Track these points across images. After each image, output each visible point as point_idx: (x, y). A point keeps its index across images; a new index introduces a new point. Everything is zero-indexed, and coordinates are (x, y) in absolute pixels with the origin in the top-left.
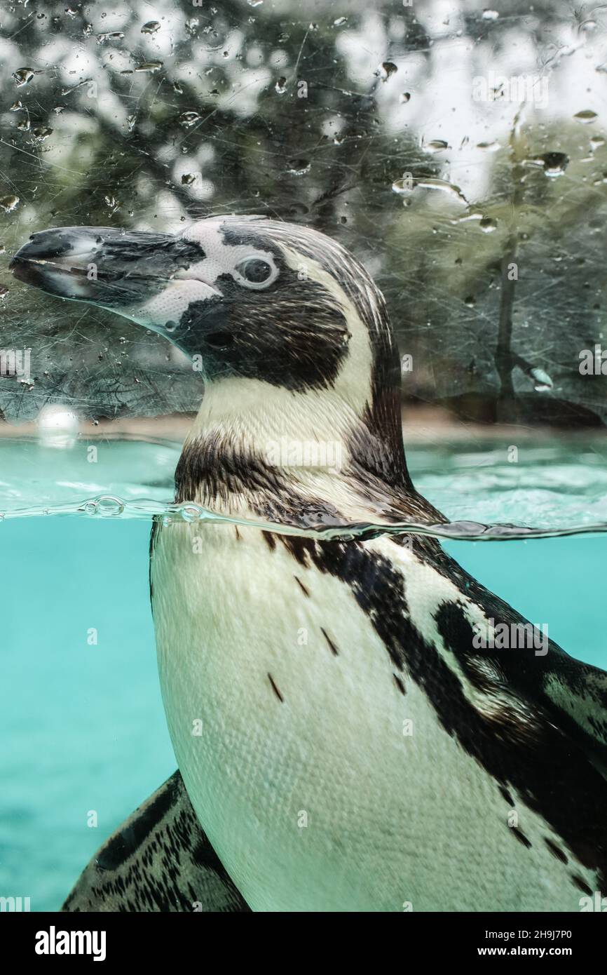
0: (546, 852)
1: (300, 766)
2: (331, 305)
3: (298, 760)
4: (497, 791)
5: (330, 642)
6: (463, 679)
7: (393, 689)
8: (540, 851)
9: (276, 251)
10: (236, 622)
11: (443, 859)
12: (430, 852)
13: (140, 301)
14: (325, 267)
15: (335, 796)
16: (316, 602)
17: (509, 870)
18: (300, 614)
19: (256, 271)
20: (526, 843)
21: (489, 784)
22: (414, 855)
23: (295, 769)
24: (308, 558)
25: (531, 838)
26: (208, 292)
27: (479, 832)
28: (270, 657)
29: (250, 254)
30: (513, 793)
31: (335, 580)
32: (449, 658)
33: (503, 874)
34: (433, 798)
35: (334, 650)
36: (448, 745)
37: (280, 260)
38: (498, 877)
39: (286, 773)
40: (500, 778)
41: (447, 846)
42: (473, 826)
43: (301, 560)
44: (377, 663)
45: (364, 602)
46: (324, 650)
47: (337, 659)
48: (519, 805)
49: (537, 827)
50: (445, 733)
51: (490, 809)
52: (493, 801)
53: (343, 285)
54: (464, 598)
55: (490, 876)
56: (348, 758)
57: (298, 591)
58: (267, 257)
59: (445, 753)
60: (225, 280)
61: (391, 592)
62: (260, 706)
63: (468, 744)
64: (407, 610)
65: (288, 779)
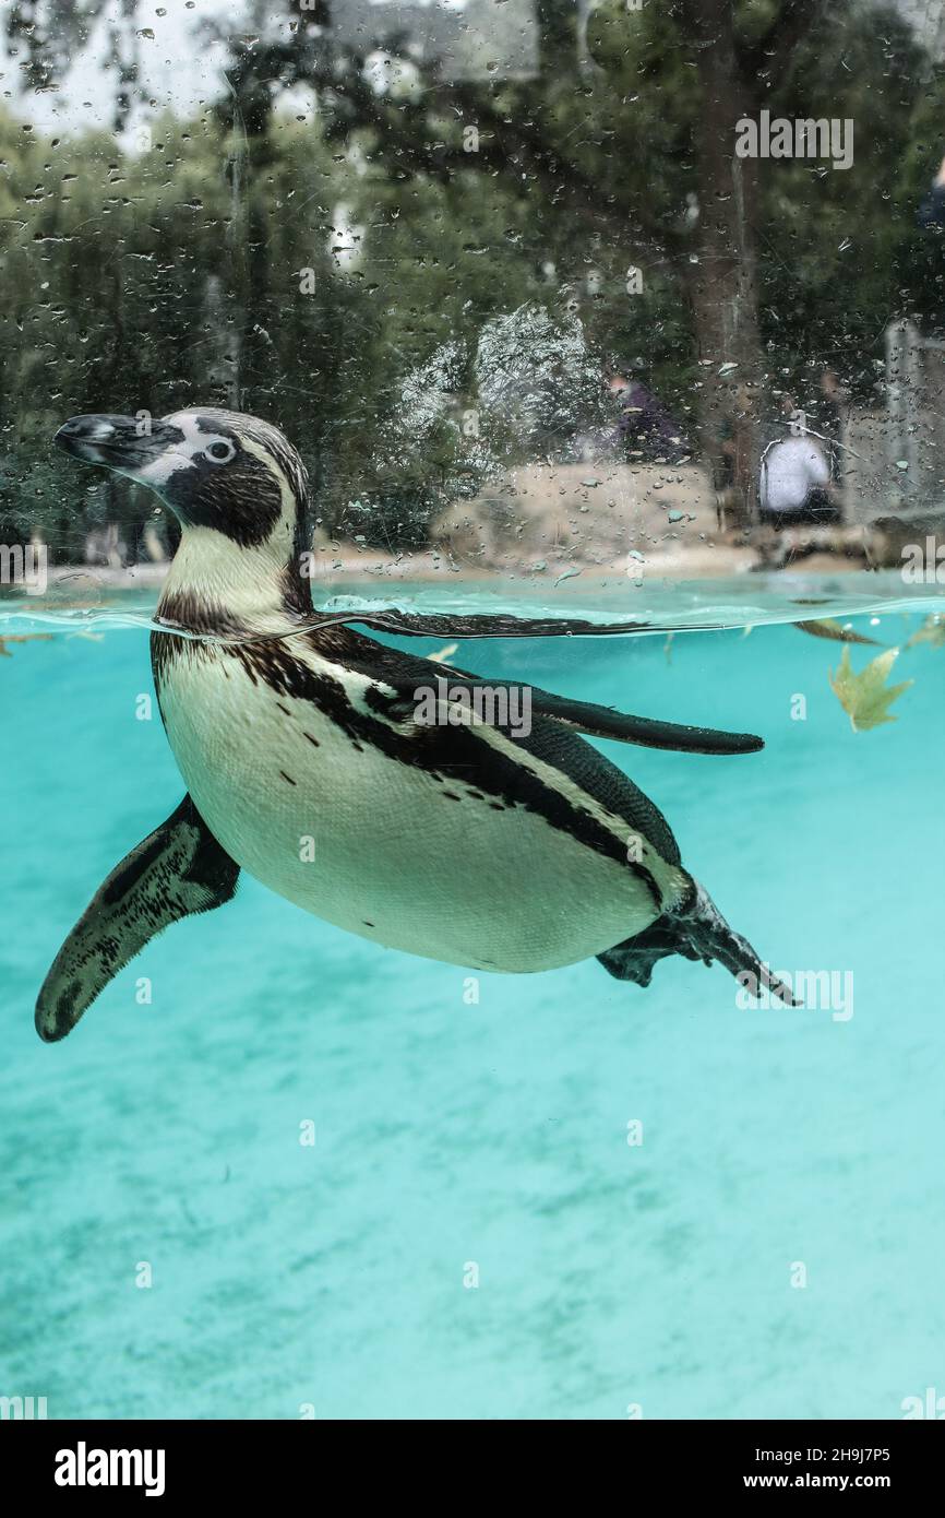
0: (470, 799)
1: (317, 818)
2: (271, 478)
3: (315, 814)
4: (430, 778)
5: (311, 740)
6: (389, 723)
7: (355, 752)
8: (467, 800)
9: (234, 437)
10: (245, 742)
11: (415, 832)
12: (407, 831)
13: (140, 467)
14: (268, 450)
15: (344, 825)
16: (295, 717)
17: (454, 819)
18: (288, 728)
19: (220, 450)
20: (457, 799)
21: (425, 776)
22: (399, 837)
23: (315, 820)
24: (283, 689)
25: (459, 795)
26: (188, 463)
27: (430, 806)
28: (279, 761)
29: (217, 439)
30: (439, 774)
31: (304, 701)
32: (379, 717)
33: (451, 823)
34: (398, 801)
35: (316, 744)
36: (395, 767)
37: (237, 445)
38: (450, 826)
39: (309, 825)
40: (430, 770)
41: (414, 823)
42: (425, 805)
43: (277, 689)
44: (341, 740)
45: (322, 707)
46: (310, 746)
47: (319, 748)
48: (445, 780)
49: (458, 786)
50: (392, 761)
51: (430, 791)
52: (431, 785)
53: (279, 463)
54: (374, 682)
55: (445, 828)
56: (345, 801)
57: (282, 713)
58: (228, 442)
59: (395, 772)
60: (198, 457)
61: (337, 697)
62: (281, 792)
63: (407, 761)
64: (350, 704)
65: (312, 827)
